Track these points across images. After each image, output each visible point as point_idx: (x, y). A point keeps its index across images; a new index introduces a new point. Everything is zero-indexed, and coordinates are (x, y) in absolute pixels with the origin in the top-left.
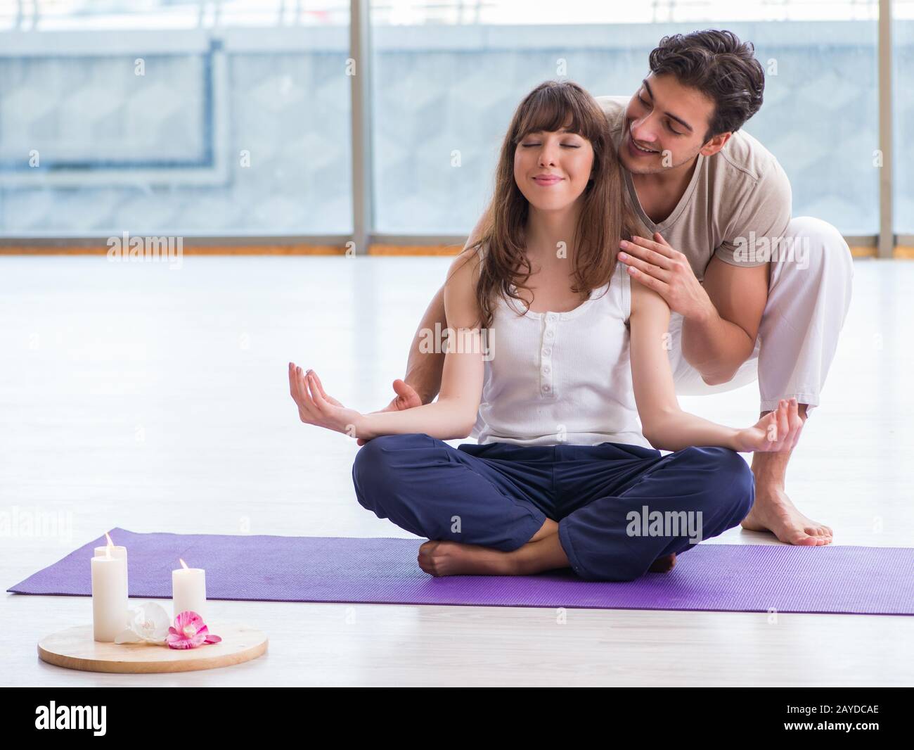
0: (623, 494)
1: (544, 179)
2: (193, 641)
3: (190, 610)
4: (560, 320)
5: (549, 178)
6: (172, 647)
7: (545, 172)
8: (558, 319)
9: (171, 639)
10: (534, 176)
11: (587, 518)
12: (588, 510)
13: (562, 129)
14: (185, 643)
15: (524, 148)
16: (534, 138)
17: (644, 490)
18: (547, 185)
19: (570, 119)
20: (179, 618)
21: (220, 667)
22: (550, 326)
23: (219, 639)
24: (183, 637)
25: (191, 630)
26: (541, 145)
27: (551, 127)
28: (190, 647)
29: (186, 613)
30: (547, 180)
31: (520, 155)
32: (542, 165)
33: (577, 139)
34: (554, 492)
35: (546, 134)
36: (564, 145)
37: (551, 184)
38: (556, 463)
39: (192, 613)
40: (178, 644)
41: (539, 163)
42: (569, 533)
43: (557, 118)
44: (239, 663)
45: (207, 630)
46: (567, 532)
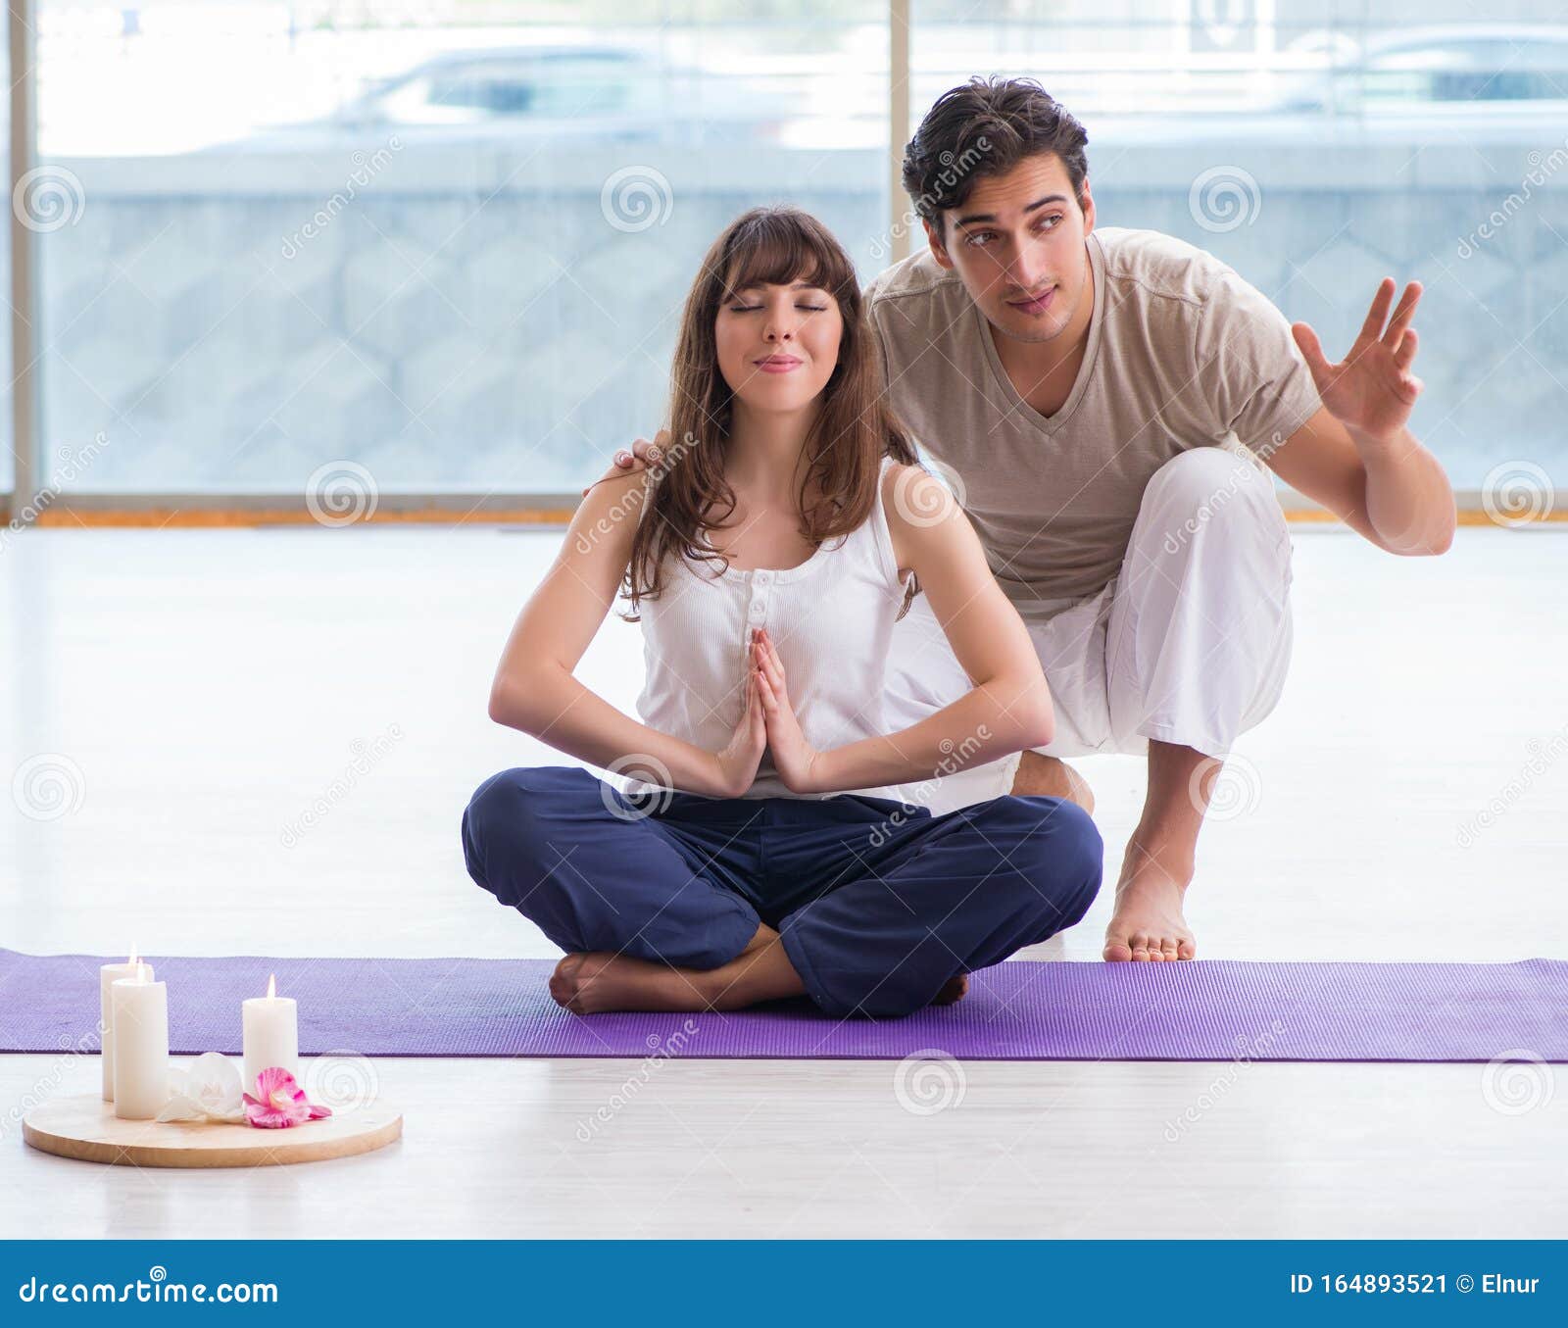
0: (890, 874)
1: (774, 363)
2: (290, 1114)
3: (276, 1065)
4: (774, 584)
5: (783, 360)
6: (257, 1126)
7: (776, 351)
8: (772, 581)
9: (253, 1112)
10: (756, 359)
11: (827, 914)
12: (832, 902)
13: (798, 282)
14: (279, 1120)
15: (733, 314)
16: (753, 297)
17: (927, 866)
18: (781, 371)
19: (813, 264)
20: (261, 1077)
21: (346, 1156)
22: (760, 592)
23: (328, 1113)
24: (271, 1109)
25: (282, 1098)
26: (765, 308)
27: (782, 277)
28: (288, 1125)
29: (272, 1069)
30: (779, 363)
31: (726, 325)
32: (772, 337)
33: (821, 296)
34: (760, 876)
35: (772, 288)
36: (802, 306)
37: (786, 371)
38: (766, 828)
39: (280, 1071)
40: (267, 1120)
41: (766, 335)
42: (801, 941)
43: (790, 265)
44: (372, 1150)
45: (305, 1098)
46: (797, 938)
